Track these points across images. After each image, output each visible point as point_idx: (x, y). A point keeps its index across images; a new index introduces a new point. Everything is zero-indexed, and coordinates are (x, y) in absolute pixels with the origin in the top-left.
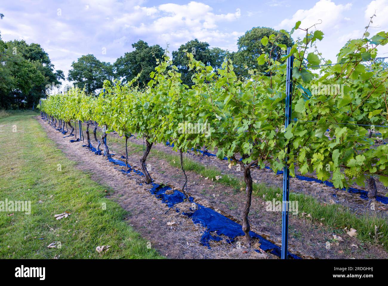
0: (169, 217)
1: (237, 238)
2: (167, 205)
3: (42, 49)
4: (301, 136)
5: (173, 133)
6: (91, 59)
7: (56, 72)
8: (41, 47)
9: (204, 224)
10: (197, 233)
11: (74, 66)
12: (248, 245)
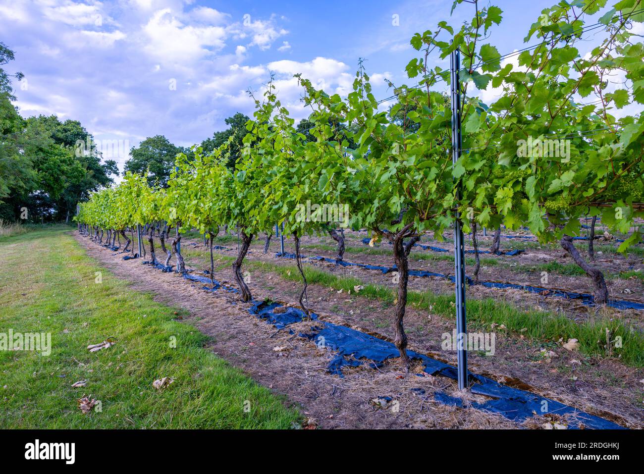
0: (278, 342)
1: (388, 362)
2: (274, 326)
3: (82, 128)
4: (477, 169)
5: (282, 206)
6: (160, 142)
7: (105, 163)
8: (82, 126)
9: (334, 346)
10: (322, 359)
11: (134, 154)
12: (406, 369)
